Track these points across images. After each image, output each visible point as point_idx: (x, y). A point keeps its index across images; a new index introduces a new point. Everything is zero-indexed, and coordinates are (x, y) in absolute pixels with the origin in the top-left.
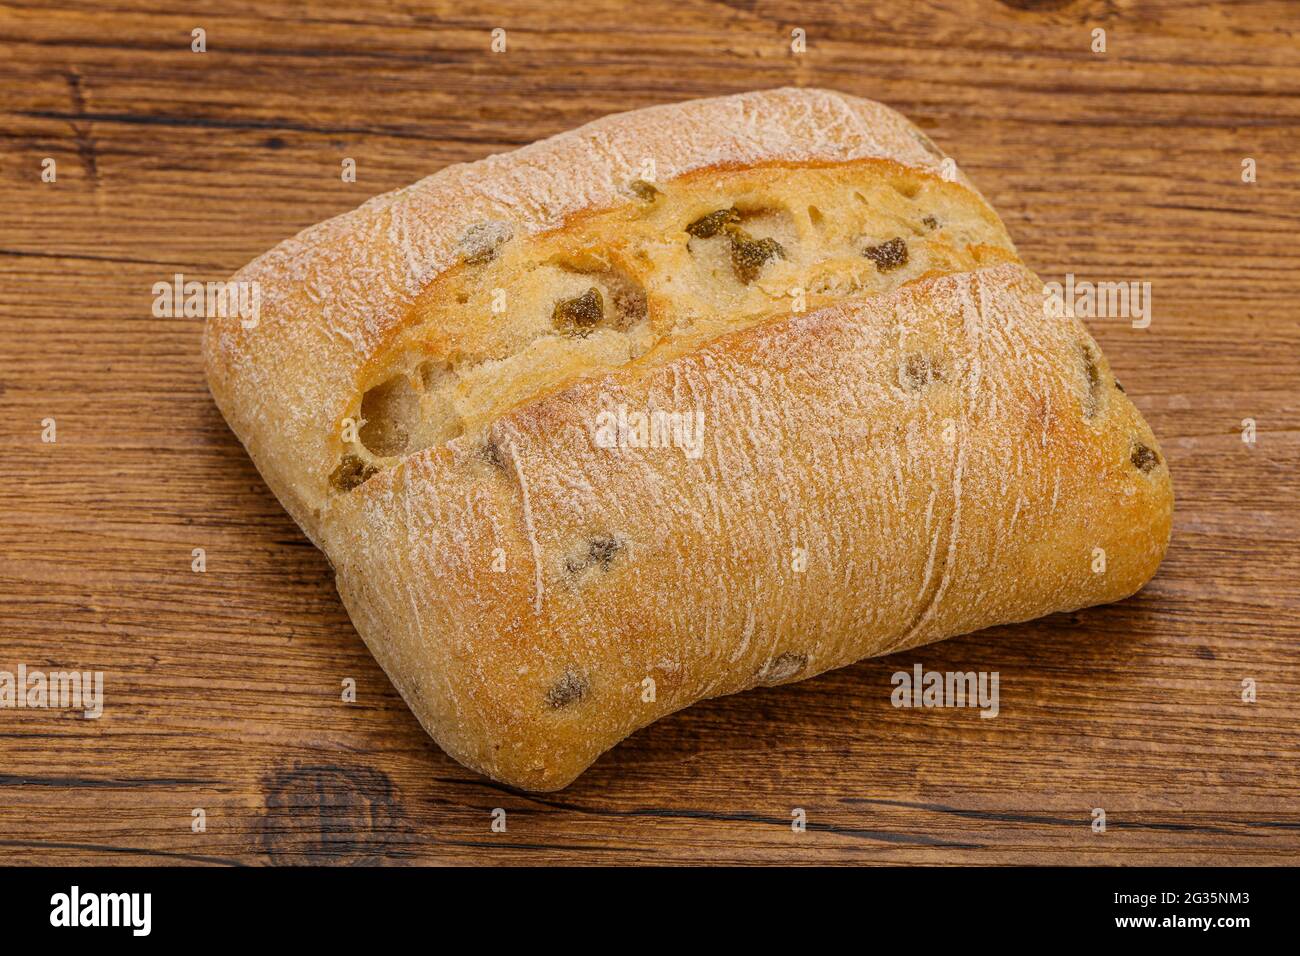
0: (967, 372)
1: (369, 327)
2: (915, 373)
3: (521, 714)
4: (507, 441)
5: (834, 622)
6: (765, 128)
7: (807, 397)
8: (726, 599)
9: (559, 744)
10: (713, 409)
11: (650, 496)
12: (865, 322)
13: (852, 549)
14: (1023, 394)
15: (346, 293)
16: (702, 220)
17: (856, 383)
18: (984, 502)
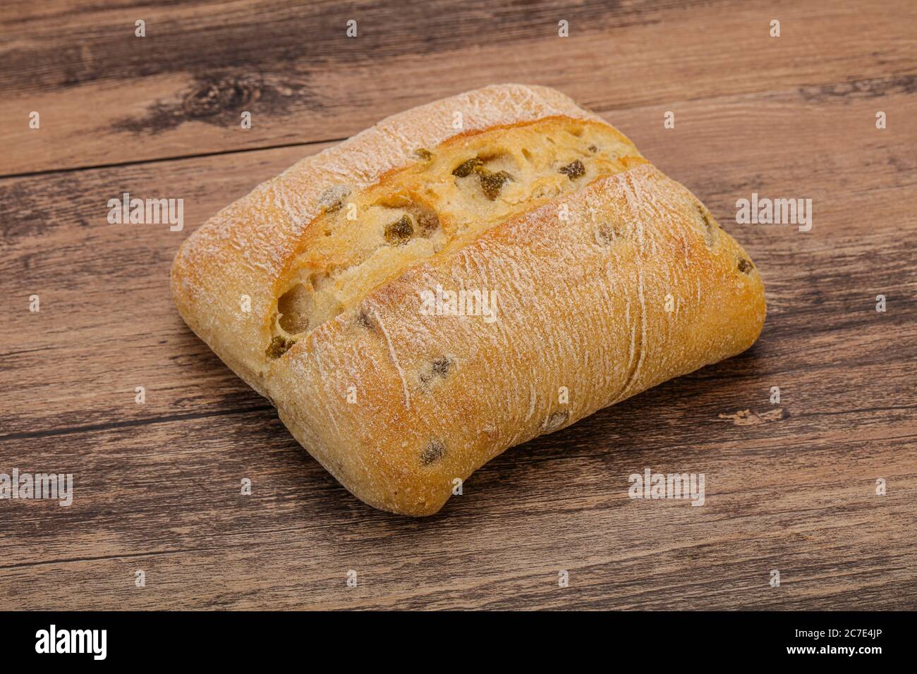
0: (635, 230)
1: (274, 259)
2: (605, 235)
3: (408, 471)
4: (372, 311)
5: (582, 389)
6: (486, 109)
7: (545, 258)
8: (517, 384)
9: (432, 486)
10: (491, 273)
11: (463, 330)
12: (570, 210)
13: (586, 344)
14: (670, 238)
15: (256, 241)
16: (461, 167)
17: (571, 246)
18: (658, 304)
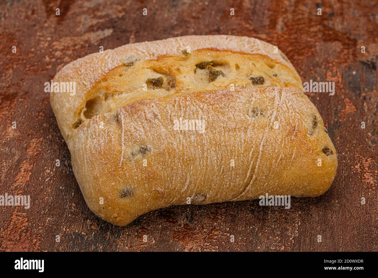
0: (272, 114)
1: (92, 81)
2: (255, 112)
3: (111, 198)
4: (121, 114)
5: (216, 185)
6: (230, 43)
7: (218, 114)
8: (181, 171)
9: (123, 210)
10: (186, 113)
11: (161, 136)
12: (242, 95)
13: (224, 162)
14: (289, 124)
15: (88, 71)
16: (201, 64)
17: (234, 112)
18: (269, 154)
